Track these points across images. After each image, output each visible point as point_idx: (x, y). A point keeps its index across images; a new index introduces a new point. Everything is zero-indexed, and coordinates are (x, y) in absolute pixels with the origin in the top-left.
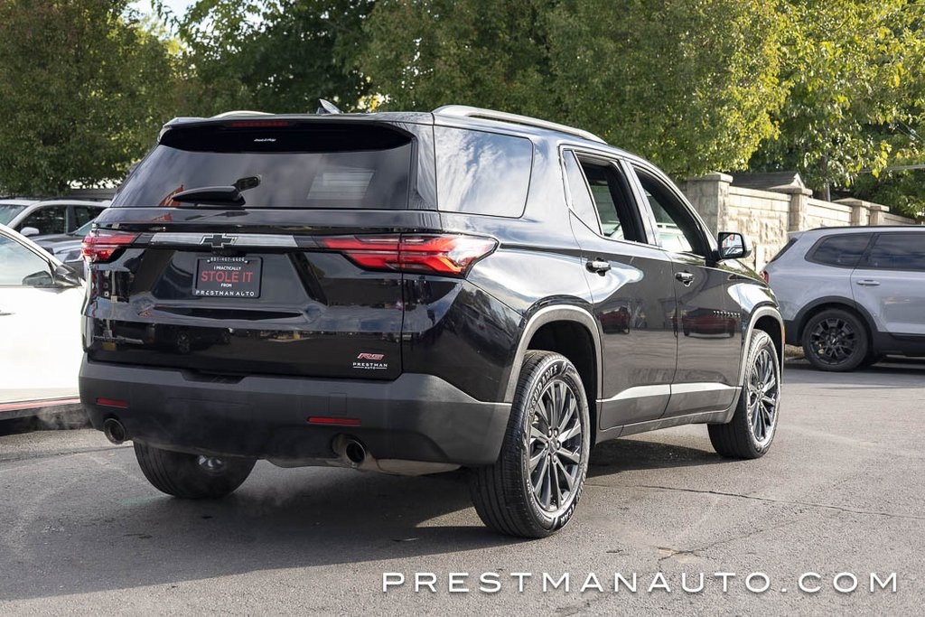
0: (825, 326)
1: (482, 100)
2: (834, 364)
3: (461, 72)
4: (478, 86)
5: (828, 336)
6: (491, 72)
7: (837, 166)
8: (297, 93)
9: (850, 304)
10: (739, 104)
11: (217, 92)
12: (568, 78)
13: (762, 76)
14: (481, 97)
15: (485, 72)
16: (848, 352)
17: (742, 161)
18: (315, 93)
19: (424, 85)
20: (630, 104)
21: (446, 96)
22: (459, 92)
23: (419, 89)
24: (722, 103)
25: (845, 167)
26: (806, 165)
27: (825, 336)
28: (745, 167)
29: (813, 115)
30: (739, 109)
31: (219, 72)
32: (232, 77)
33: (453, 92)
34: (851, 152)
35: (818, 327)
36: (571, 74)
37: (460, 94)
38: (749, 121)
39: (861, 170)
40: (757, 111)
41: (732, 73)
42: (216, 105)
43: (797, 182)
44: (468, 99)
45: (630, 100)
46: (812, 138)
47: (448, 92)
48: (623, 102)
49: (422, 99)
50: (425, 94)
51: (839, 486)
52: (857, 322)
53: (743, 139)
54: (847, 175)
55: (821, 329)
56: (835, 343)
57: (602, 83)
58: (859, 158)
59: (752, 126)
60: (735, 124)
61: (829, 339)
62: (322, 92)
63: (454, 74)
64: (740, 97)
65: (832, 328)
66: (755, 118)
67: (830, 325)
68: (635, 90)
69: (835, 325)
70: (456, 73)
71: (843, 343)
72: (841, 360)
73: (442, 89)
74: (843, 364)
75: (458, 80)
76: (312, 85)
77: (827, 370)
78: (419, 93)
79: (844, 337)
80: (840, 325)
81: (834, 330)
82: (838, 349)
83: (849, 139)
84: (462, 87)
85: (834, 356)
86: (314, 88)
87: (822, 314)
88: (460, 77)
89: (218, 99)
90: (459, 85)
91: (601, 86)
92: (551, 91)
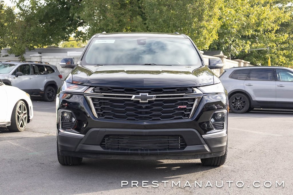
0: (236, 99)
1: (122, 27)
2: (239, 111)
3: (115, 18)
4: (121, 22)
5: (237, 102)
6: (125, 18)
7: (234, 49)
8: (58, 25)
9: (244, 92)
10: (206, 28)
11: (31, 25)
12: (151, 19)
13: (214, 19)
14: (122, 26)
15: (123, 18)
16: (243, 107)
17: (207, 47)
18: (64, 25)
19: (103, 22)
20: (171, 28)
21: (111, 26)
22: (115, 24)
23: (101, 23)
24: (201, 27)
25: (236, 49)
26: (223, 49)
27: (236, 102)
28: (208, 48)
29: (227, 32)
30: (206, 29)
31: (32, 18)
32: (36, 20)
33: (113, 24)
34: (238, 44)
35: (234, 99)
36: (152, 18)
37: (115, 25)
38: (210, 33)
39: (242, 50)
40: (212, 30)
41: (204, 18)
42: (31, 29)
43: (221, 54)
44: (118, 26)
45: (171, 26)
46: (226, 40)
47: (111, 24)
48: (169, 27)
49: (102, 26)
50: (103, 25)
51: (259, 144)
52: (246, 97)
53: (207, 39)
54: (237, 52)
55: (235, 100)
56: (239, 104)
57: (162, 21)
58: (241, 46)
59: (210, 35)
60: (205, 34)
61: (237, 103)
62: (66, 25)
63: (113, 18)
64: (207, 26)
65: (238, 99)
66: (211, 32)
67: (237, 98)
68: (173, 23)
69: (239, 98)
70: (114, 18)
71: (242, 104)
72: (241, 110)
73: (109, 23)
74: (242, 111)
75: (114, 20)
76: (63, 23)
77: (237, 113)
78: (101, 24)
79: (242, 102)
80: (241, 98)
81: (239, 100)
82: (240, 106)
83: (237, 40)
84: (116, 22)
85: (239, 108)
86: (64, 24)
87: (235, 95)
88: (115, 19)
89: (32, 28)
90: (115, 22)
91: (162, 22)
92: (145, 24)
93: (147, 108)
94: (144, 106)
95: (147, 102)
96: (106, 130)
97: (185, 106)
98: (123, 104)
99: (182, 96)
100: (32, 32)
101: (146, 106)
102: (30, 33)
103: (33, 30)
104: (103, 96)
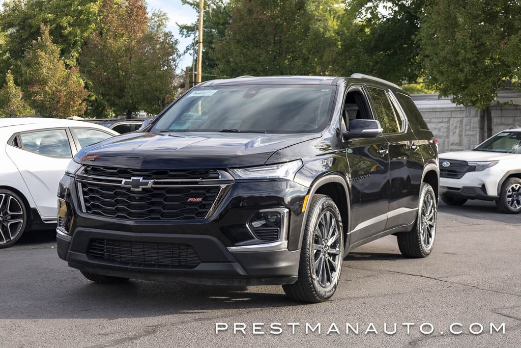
33: (466, 51)
42: (348, 64)
47: (463, 51)
93: (141, 199)
94: (137, 196)
95: (140, 191)
96: (91, 231)
97: (199, 200)
98: (112, 193)
99: (197, 183)
100: (348, 68)
101: (140, 197)
102: (346, 71)
103: (350, 66)
104: (92, 180)
